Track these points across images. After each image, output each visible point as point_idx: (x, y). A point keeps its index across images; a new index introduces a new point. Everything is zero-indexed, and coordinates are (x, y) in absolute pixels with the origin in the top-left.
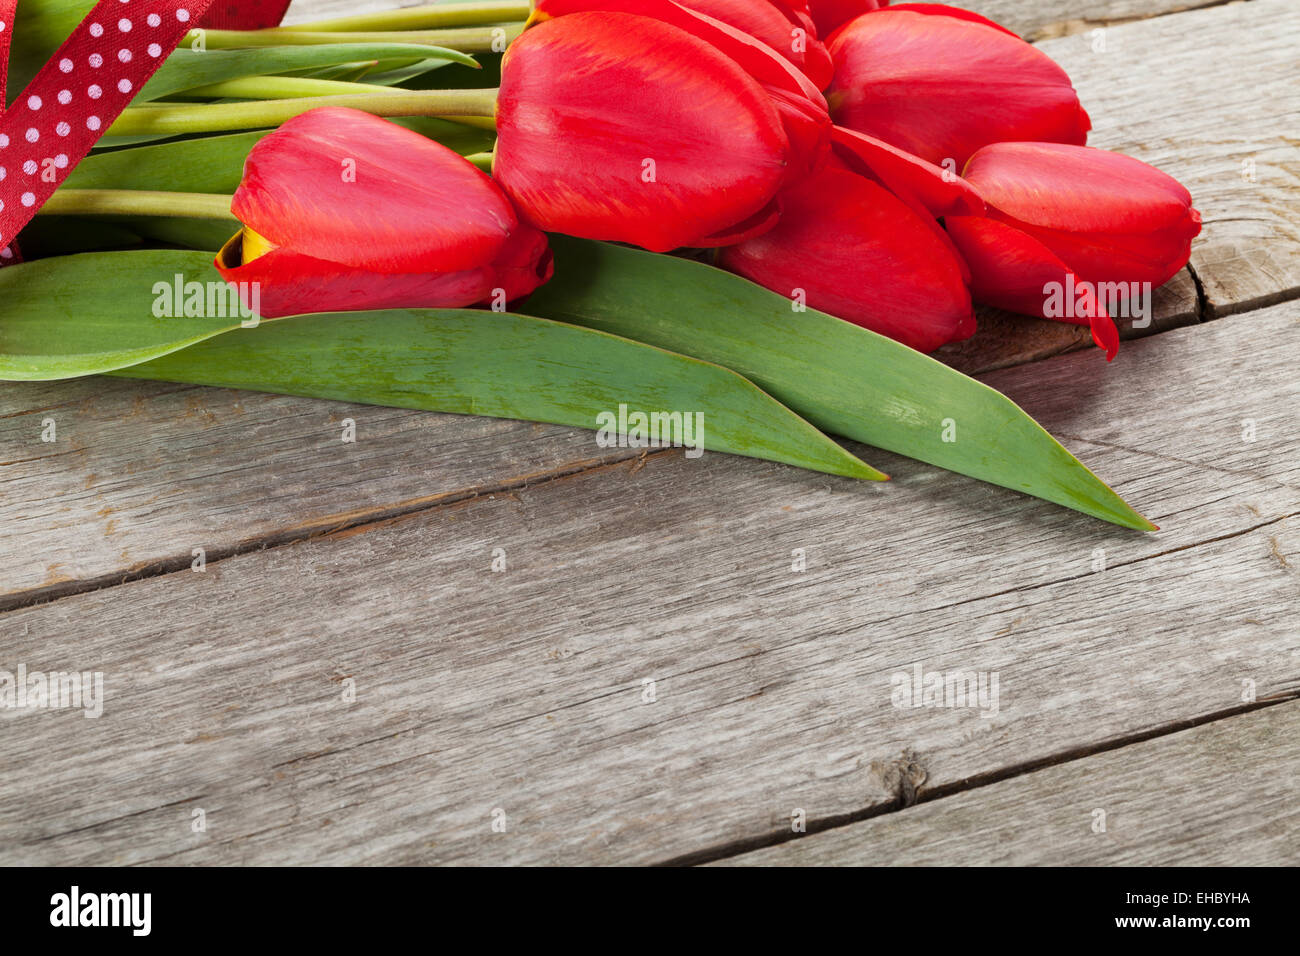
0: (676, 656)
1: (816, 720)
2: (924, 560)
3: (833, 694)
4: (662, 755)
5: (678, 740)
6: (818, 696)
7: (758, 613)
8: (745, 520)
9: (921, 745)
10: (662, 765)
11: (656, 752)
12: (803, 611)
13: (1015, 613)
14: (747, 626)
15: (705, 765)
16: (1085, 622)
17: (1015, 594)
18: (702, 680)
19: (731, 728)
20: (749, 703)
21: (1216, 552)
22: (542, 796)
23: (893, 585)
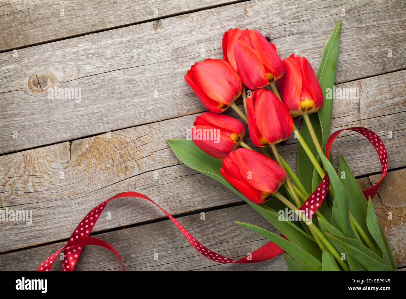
0: (190, 60)
1: (169, 40)
2: (141, 79)
3: (165, 47)
4: (197, 36)
5: (194, 39)
6: (168, 46)
7: (174, 68)
8: (171, 93)
9: (153, 32)
10: (197, 34)
11: (198, 37)
12: (166, 69)
13: (129, 63)
14: (176, 66)
15: (190, 32)
16: (117, 58)
17: (128, 67)
18: (186, 54)
19: (184, 41)
20: (180, 46)
21: (89, 73)
22: (218, 29)
23: (148, 73)
